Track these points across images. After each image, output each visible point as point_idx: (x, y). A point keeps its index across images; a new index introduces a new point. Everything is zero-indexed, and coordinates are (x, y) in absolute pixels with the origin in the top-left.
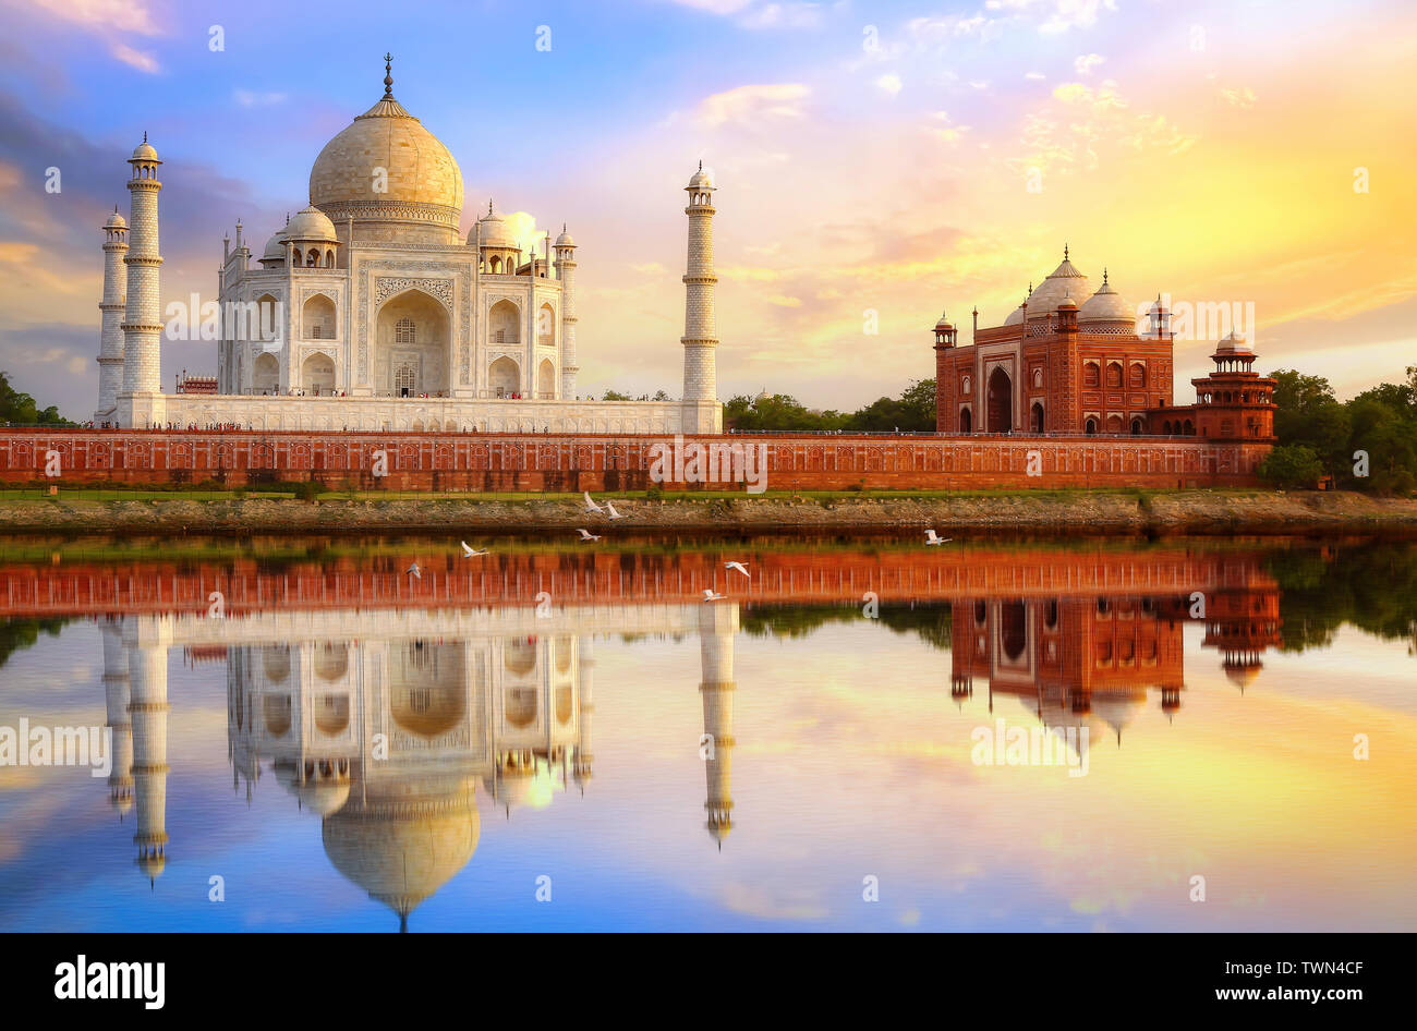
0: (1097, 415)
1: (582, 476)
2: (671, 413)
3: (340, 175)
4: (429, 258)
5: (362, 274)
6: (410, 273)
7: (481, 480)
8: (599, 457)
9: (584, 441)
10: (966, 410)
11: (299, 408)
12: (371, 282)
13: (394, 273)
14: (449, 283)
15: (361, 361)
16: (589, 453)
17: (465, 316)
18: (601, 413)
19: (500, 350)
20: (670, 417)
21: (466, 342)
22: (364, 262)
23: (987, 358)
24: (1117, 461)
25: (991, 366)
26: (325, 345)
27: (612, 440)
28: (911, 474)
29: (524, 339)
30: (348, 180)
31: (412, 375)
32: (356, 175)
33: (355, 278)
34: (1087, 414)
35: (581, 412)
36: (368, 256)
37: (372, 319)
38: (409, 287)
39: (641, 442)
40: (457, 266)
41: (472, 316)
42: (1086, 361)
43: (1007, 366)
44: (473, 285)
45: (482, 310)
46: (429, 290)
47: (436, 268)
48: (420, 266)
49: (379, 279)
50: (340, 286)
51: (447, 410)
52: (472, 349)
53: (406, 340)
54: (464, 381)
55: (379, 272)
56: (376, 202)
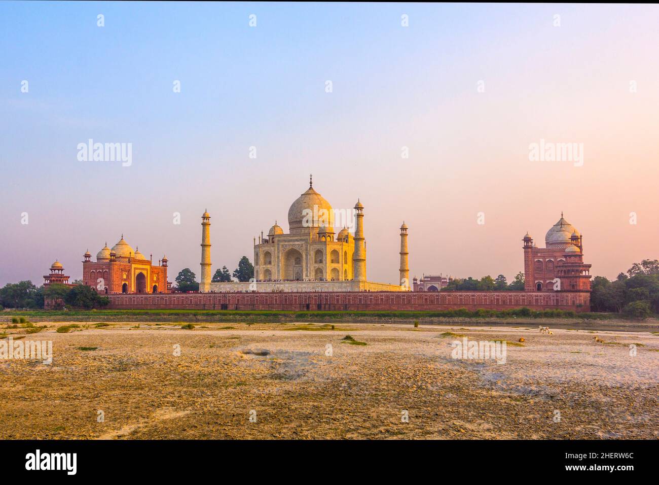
0: (542, 281)
1: (311, 306)
2: (348, 285)
4: (296, 238)
5: (278, 244)
6: (291, 243)
7: (281, 307)
9: (311, 294)
11: (242, 286)
12: (280, 246)
13: (286, 243)
14: (302, 246)
15: (278, 271)
16: (313, 298)
17: (307, 255)
18: (326, 285)
19: (317, 265)
20: (347, 286)
21: (307, 264)
22: (279, 241)
29: (324, 262)
31: (300, 275)
33: (276, 246)
34: (536, 281)
35: (320, 285)
36: (280, 239)
37: (281, 258)
38: (291, 248)
39: (329, 294)
40: (304, 240)
41: (309, 255)
44: (309, 246)
45: (312, 253)
46: (296, 248)
47: (298, 241)
48: (294, 241)
50: (272, 248)
51: (282, 285)
52: (309, 265)
53: (298, 264)
54: (307, 276)
55: (282, 243)
56: (296, 222)
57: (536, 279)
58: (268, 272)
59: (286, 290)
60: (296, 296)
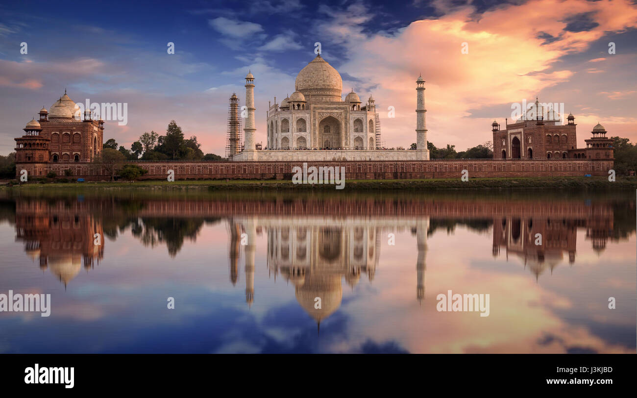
0: (551, 152)
1: (386, 174)
3: (306, 80)
4: (335, 106)
5: (314, 111)
6: (329, 111)
7: (355, 176)
8: (391, 168)
9: (387, 163)
10: (504, 151)
11: (295, 154)
12: (317, 114)
13: (324, 111)
14: (341, 114)
15: (314, 139)
16: (388, 167)
17: (346, 124)
18: (392, 154)
19: (357, 134)
20: (413, 155)
21: (346, 132)
22: (315, 108)
23: (511, 134)
24: (560, 167)
25: (513, 136)
26: (303, 134)
27: (395, 163)
28: (492, 172)
29: (364, 131)
30: (308, 82)
31: (329, 143)
32: (310, 80)
33: (312, 113)
34: (547, 152)
36: (316, 106)
37: (317, 125)
38: (328, 115)
39: (405, 163)
40: (343, 108)
41: (348, 124)
42: (547, 134)
43: (519, 136)
44: (348, 114)
45: (352, 122)
46: (335, 116)
47: (336, 109)
48: (332, 109)
49: (319, 113)
50: (307, 115)
51: (343, 155)
52: (348, 134)
53: (327, 132)
54: (346, 144)
55: (319, 111)
56: (317, 89)
57: (548, 150)
58: (302, 139)
59: (349, 159)
60: (371, 165)
